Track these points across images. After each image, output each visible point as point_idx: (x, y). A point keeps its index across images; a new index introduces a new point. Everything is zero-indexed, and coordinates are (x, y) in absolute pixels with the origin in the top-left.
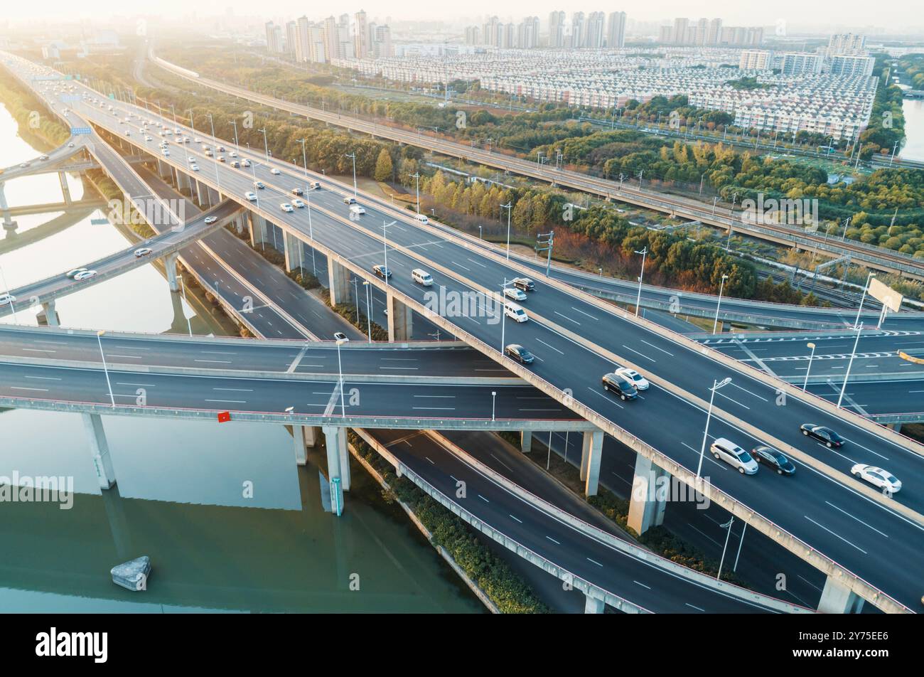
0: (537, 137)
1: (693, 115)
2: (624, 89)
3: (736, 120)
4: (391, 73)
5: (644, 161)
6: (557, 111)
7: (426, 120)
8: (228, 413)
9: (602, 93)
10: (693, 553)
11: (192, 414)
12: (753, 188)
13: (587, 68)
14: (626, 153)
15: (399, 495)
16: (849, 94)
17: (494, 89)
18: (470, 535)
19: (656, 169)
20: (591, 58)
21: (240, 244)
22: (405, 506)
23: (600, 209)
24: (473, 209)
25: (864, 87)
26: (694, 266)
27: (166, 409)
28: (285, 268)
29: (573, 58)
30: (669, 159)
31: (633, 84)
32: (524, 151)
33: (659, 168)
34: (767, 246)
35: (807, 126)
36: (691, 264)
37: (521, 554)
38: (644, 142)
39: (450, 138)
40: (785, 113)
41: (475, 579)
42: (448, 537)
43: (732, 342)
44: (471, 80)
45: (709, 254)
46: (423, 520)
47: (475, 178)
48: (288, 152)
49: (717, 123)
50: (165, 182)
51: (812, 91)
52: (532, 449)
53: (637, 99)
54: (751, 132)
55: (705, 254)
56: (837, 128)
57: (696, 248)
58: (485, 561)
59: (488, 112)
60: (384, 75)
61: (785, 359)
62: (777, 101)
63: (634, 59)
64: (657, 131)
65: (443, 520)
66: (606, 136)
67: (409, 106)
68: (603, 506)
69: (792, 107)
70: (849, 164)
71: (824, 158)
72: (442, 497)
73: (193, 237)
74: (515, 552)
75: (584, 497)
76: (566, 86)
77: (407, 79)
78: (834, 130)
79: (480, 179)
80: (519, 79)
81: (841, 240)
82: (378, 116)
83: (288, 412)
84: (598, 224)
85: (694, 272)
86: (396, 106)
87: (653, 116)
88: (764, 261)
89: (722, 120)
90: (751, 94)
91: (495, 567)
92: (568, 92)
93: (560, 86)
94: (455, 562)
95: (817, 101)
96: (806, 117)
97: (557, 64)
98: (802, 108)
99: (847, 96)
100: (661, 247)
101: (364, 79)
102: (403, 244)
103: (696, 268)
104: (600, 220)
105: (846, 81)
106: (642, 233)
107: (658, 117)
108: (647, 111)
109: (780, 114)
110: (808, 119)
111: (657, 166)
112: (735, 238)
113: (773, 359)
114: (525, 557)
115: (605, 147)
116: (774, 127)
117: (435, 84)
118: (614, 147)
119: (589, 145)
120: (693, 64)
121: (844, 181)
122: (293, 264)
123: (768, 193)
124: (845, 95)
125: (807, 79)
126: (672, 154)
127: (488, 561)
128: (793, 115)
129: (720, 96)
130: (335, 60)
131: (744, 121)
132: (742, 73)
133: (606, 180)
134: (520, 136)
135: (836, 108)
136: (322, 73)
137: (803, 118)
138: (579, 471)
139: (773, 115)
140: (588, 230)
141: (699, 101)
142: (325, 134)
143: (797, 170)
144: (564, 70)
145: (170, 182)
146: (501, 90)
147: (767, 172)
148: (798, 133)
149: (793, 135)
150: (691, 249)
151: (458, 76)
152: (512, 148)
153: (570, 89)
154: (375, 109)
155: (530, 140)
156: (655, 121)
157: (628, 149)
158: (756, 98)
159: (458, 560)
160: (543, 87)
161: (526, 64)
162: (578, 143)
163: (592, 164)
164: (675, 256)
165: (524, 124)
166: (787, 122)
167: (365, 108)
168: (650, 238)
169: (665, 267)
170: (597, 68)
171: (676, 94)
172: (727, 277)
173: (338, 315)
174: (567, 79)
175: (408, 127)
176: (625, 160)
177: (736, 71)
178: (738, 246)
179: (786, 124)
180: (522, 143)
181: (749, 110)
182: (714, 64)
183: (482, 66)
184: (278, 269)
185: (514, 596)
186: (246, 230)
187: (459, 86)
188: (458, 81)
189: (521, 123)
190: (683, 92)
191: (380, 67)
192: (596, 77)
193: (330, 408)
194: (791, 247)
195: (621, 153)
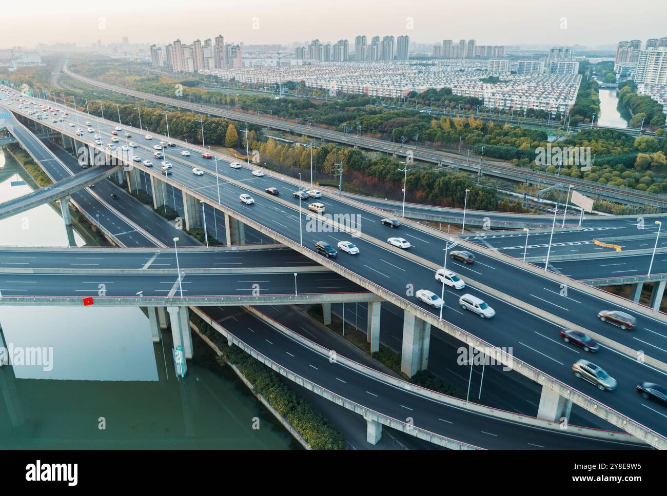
0: (344, 116)
1: (454, 101)
2: (406, 84)
3: (485, 103)
4: (242, 78)
5: (420, 129)
6: (360, 100)
7: (264, 107)
8: (91, 298)
9: (391, 87)
10: (449, 388)
11: (63, 300)
12: (496, 145)
13: (381, 73)
14: (407, 124)
15: (229, 359)
16: (562, 85)
17: (315, 87)
18: (282, 384)
19: (428, 134)
20: (385, 67)
21: (121, 192)
22: (234, 367)
23: (386, 159)
24: (296, 163)
25: (572, 81)
26: (453, 194)
27: (43, 297)
28: (153, 206)
29: (372, 66)
30: (438, 128)
31: (413, 81)
32: (335, 125)
33: (430, 134)
34: (506, 183)
35: (534, 106)
36: (451, 193)
37: (316, 391)
38: (420, 117)
39: (282, 118)
40: (518, 97)
41: (285, 416)
42: (265, 386)
43: (476, 238)
44: (298, 82)
45: (462, 185)
46: (247, 376)
47: (299, 143)
48: (161, 129)
49: (472, 105)
50: (67, 152)
51: (537, 83)
52: (332, 322)
53: (416, 91)
54: (496, 111)
55: (460, 185)
56: (554, 106)
57: (453, 181)
58: (293, 402)
59: (310, 101)
60: (236, 79)
61: (513, 248)
62: (513, 90)
63: (415, 67)
64: (430, 111)
65: (261, 374)
66: (393, 114)
67: (253, 98)
68: (383, 359)
69: (523, 93)
70: (562, 129)
71: (545, 126)
72: (258, 355)
73: (81, 184)
74: (312, 390)
75: (370, 354)
76: (366, 83)
77: (253, 81)
78: (552, 107)
79: (303, 144)
80: (333, 80)
81: (557, 176)
82: (230, 105)
83: (139, 295)
84: (384, 169)
85: (453, 198)
86: (243, 98)
87: (427, 102)
88: (504, 191)
89: (475, 103)
90: (495, 86)
91: (300, 406)
92: (367, 87)
93: (362, 83)
94: (270, 405)
95: (540, 90)
96: (532, 100)
97: (360, 70)
98: (529, 93)
99: (560, 86)
100: (429, 182)
101: (222, 82)
102: (236, 179)
103: (454, 195)
104: (386, 166)
105: (560, 77)
106: (416, 173)
107: (430, 103)
108: (423, 99)
109: (515, 98)
110: (534, 101)
111: (429, 132)
112: (484, 178)
113: (505, 248)
114: (319, 393)
115: (392, 120)
116: (511, 107)
117: (273, 84)
118: (398, 121)
119: (381, 119)
120: (456, 69)
121: (559, 140)
122: (159, 202)
123: (506, 148)
124: (559, 85)
125: (533, 77)
126: (440, 125)
127: (295, 401)
128: (524, 98)
129: (474, 88)
130: (201, 70)
131: (491, 103)
132: (489, 73)
133: (393, 143)
134: (332, 116)
135: (553, 94)
136: (191, 79)
137: (530, 100)
138: (366, 336)
139: (510, 99)
140: (377, 173)
141: (459, 92)
142: (188, 116)
143: (526, 132)
144: (365, 74)
145: (70, 152)
146: (320, 87)
147: (506, 134)
148: (527, 110)
149: (524, 111)
150: (450, 182)
151: (289, 78)
152: (326, 123)
153: (368, 85)
154: (228, 100)
155: (339, 118)
156: (429, 106)
157: (408, 122)
158: (499, 89)
159: (272, 403)
160: (350, 84)
161: (339, 70)
162: (373, 118)
163: (383, 132)
164: (439, 188)
165: (335, 108)
166: (520, 103)
167: (221, 100)
168: (421, 176)
169: (433, 196)
170: (389, 73)
171: (443, 87)
172: (469, 190)
173: (191, 237)
174: (367, 79)
175: (251, 112)
176: (406, 128)
177: (486, 73)
178: (486, 183)
179: (519, 104)
180: (334, 120)
181: (493, 95)
182: (470, 69)
183: (307, 72)
184: (148, 207)
185: (314, 426)
186: (125, 182)
187: (291, 85)
188: (289, 82)
189: (333, 108)
190: (448, 86)
191: (234, 74)
192: (387, 78)
193: (172, 292)
194: (523, 182)
195: (403, 125)
